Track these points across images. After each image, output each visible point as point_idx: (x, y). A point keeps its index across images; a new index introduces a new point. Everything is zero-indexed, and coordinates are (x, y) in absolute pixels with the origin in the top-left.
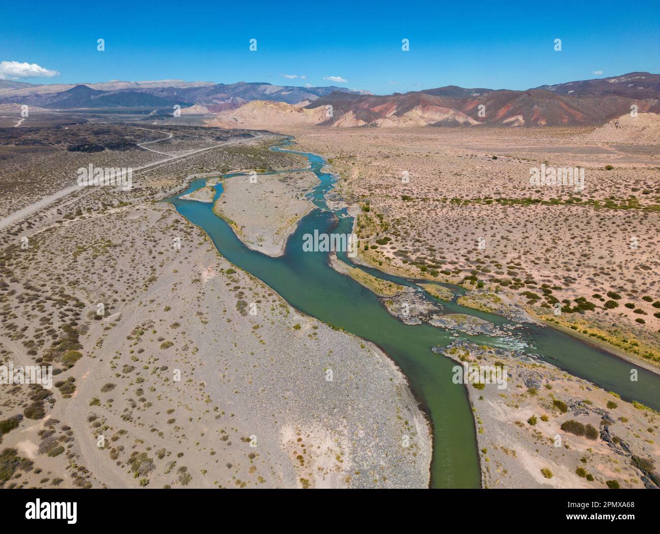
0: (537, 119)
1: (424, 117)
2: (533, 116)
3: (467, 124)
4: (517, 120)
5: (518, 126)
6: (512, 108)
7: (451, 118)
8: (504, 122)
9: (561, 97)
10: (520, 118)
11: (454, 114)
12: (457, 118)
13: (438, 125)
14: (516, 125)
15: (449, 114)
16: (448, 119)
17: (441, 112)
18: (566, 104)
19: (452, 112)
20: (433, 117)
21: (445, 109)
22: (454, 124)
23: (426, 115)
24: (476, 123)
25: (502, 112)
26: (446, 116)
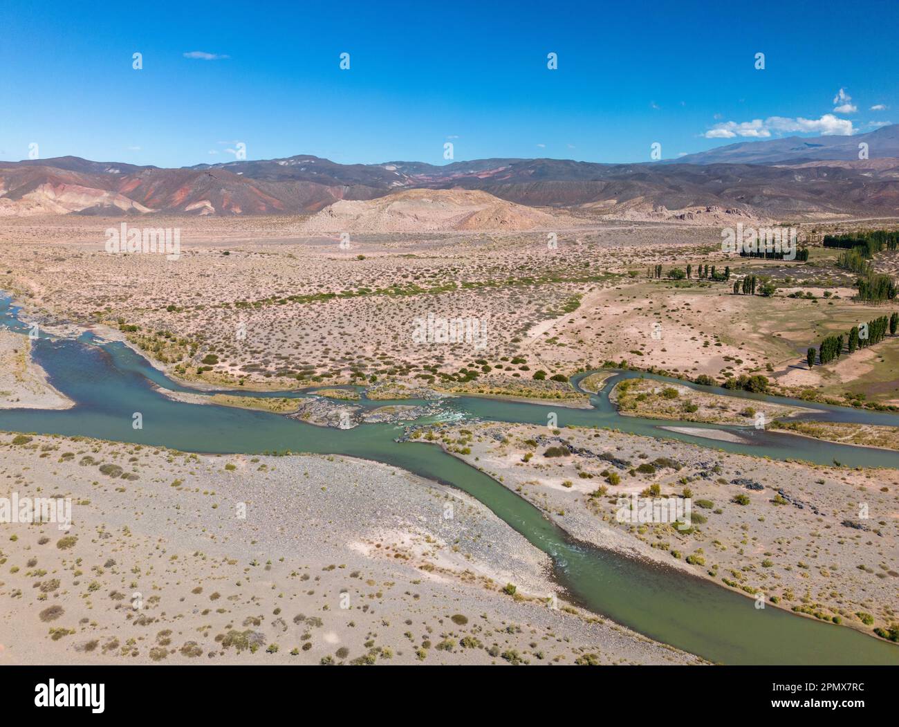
0: (229, 207)
1: (59, 202)
2: (223, 202)
3: (133, 213)
4: (205, 207)
5: (208, 215)
6: (191, 191)
7: (106, 203)
8: (188, 209)
9: (249, 180)
10: (208, 204)
11: (109, 197)
12: (117, 203)
13: (89, 212)
14: (205, 212)
15: (104, 198)
16: (102, 205)
17: (88, 193)
18: (257, 189)
19: (106, 194)
20: (76, 201)
21: (93, 190)
22: (115, 212)
23: (63, 198)
24: (147, 210)
25: (179, 197)
26: (98, 200)
